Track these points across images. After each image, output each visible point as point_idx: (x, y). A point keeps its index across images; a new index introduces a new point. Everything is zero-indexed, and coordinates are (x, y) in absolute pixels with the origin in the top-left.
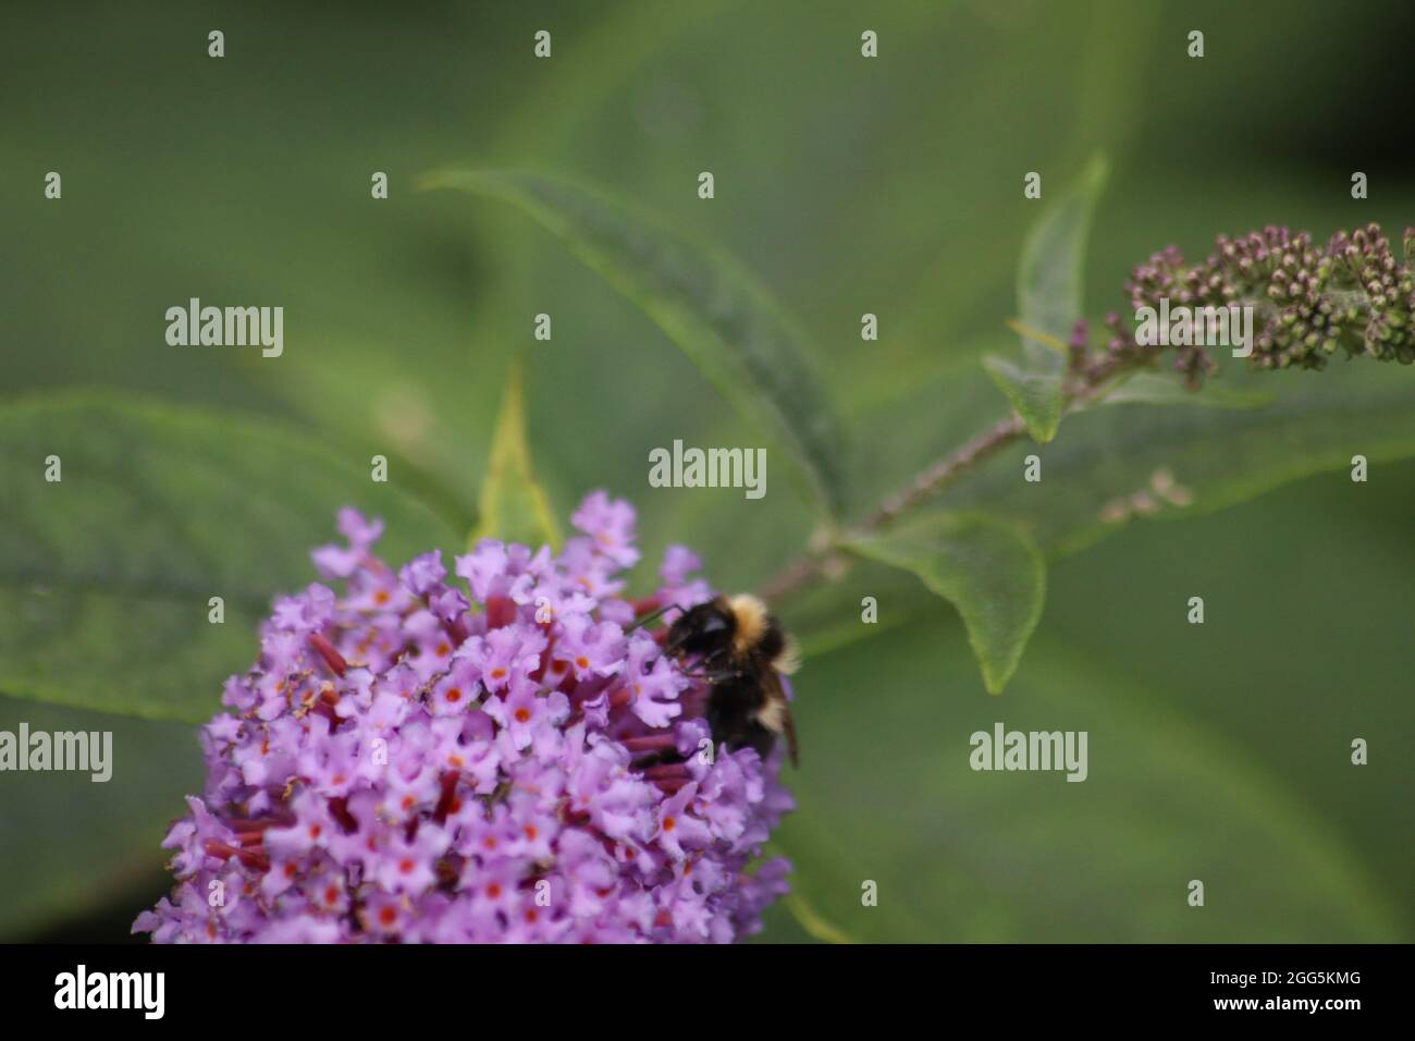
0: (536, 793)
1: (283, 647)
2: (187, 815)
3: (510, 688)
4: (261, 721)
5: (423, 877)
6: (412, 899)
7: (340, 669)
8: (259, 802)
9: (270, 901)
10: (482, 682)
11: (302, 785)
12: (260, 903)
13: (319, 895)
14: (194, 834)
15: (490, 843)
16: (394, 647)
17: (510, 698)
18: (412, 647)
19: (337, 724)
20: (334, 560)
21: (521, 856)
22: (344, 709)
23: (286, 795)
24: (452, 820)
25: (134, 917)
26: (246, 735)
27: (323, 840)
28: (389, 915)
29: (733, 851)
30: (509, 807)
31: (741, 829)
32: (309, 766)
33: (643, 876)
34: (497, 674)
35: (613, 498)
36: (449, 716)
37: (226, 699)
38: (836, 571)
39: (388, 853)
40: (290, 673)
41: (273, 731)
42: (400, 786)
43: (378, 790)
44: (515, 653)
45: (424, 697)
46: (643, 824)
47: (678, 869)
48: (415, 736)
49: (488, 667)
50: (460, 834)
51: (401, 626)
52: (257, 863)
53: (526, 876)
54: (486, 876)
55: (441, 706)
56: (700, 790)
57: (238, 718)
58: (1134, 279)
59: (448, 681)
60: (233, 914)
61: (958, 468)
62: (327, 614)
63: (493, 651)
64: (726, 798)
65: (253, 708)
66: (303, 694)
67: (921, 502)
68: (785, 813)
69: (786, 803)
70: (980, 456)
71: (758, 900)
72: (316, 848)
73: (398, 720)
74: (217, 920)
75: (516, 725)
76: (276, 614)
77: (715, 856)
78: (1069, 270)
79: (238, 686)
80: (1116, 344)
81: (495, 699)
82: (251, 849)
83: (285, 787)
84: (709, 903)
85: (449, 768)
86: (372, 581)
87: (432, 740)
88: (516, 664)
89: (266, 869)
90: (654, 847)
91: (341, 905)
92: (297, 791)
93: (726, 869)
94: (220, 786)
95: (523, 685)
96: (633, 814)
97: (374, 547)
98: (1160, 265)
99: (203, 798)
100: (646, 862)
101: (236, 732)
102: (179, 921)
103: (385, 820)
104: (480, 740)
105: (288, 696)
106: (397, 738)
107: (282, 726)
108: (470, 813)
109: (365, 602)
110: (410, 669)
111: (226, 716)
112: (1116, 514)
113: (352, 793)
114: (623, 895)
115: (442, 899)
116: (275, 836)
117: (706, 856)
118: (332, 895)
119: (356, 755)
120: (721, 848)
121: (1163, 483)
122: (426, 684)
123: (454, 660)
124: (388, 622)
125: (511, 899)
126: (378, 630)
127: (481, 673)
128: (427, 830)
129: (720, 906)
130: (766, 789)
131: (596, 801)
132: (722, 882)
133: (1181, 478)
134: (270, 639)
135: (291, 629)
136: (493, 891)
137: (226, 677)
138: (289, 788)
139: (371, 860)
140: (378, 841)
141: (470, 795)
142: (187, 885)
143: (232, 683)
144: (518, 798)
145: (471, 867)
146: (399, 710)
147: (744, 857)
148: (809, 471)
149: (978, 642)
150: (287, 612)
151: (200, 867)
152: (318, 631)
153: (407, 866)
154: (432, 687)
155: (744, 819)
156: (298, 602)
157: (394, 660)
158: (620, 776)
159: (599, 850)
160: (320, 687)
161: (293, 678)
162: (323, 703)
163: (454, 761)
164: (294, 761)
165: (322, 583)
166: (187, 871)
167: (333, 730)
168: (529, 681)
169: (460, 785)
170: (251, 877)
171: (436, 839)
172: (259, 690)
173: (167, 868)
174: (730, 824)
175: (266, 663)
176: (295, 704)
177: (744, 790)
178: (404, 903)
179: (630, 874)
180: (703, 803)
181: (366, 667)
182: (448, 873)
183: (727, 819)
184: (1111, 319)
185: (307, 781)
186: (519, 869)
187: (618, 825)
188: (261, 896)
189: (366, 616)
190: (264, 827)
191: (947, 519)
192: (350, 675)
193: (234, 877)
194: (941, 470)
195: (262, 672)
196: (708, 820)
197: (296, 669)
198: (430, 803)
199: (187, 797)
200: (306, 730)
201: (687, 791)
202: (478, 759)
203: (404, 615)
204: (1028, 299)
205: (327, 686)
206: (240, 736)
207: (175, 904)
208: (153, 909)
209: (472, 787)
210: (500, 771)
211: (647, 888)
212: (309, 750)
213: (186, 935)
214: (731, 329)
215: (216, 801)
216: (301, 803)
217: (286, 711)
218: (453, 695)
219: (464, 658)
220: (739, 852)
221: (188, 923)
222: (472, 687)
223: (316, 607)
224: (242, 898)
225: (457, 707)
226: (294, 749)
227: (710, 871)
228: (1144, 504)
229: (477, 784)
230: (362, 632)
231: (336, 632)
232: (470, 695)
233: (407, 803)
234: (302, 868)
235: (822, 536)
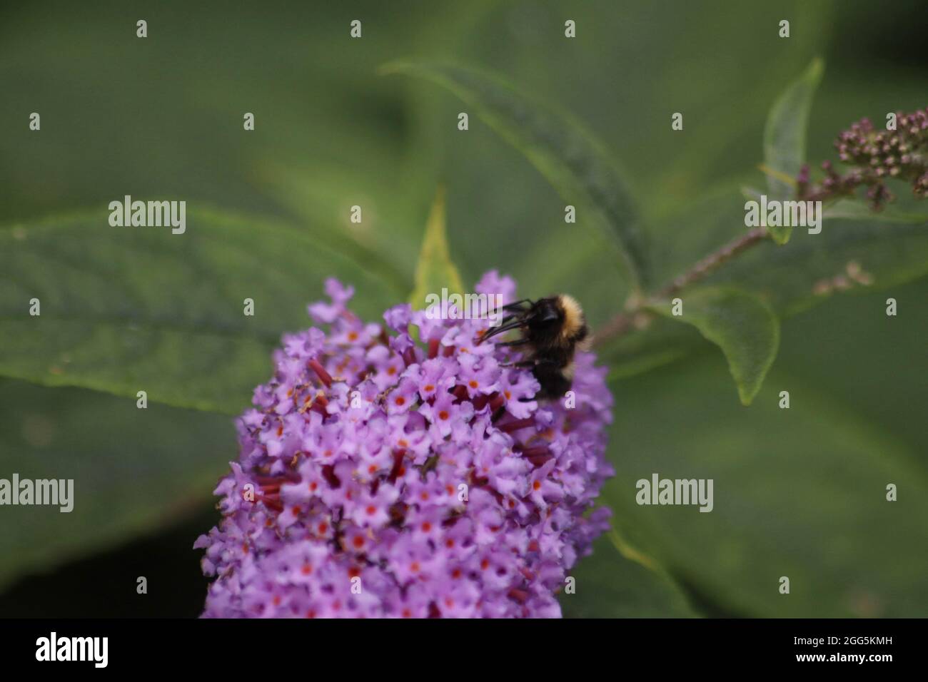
0: (454, 465)
1: (292, 368)
2: (231, 474)
3: (436, 397)
4: (277, 415)
5: (382, 517)
6: (374, 531)
7: (328, 382)
8: (277, 467)
9: (283, 531)
10: (418, 393)
11: (304, 456)
12: (277, 532)
13: (315, 528)
14: (235, 486)
15: (424, 496)
16: (361, 368)
17: (436, 404)
18: (372, 369)
19: (327, 418)
20: (323, 312)
21: (444, 505)
22: (332, 408)
23: (293, 462)
24: (399, 480)
25: (196, 539)
26: (267, 423)
27: (318, 492)
28: (359, 541)
29: (577, 503)
30: (437, 474)
31: (581, 489)
32: (310, 445)
33: (520, 518)
34: (428, 389)
35: (501, 275)
36: (398, 414)
37: (254, 400)
38: (643, 323)
39: (359, 502)
40: (296, 384)
41: (286, 422)
42: (368, 459)
43: (353, 460)
44: (440, 375)
45: (381, 402)
46: (521, 485)
47: (543, 515)
48: (377, 426)
49: (423, 383)
50: (405, 490)
51: (365, 355)
52: (275, 506)
53: (447, 518)
54: (421, 517)
55: (392, 408)
56: (557, 463)
57: (263, 412)
58: (841, 140)
59: (397, 392)
60: (259, 538)
61: (722, 259)
62: (320, 347)
63: (426, 374)
64: (573, 469)
65: (272, 407)
66: (304, 398)
67: (698, 280)
68: (609, 478)
69: (610, 472)
70: (737, 252)
71: (591, 534)
72: (314, 497)
73: (367, 417)
74: (249, 542)
75: (440, 421)
76: (288, 346)
77: (565, 506)
78: (797, 133)
79: (263, 392)
80: (828, 181)
81: (427, 405)
82: (270, 497)
83: (293, 458)
84: (562, 537)
85: (399, 447)
86: (347, 326)
87: (387, 429)
88: (440, 383)
89: (280, 510)
90: (527, 500)
91: (329, 534)
92: (300, 461)
93: (572, 515)
94: (250, 456)
95: (445, 397)
96: (515, 479)
97: (349, 303)
98: (858, 130)
99: (240, 463)
100: (523, 510)
101: (261, 421)
102: (224, 542)
103: (358, 480)
104: (419, 430)
105: (294, 399)
106: (366, 428)
107: (292, 418)
108: (412, 477)
109: (342, 339)
110: (373, 383)
111: (255, 411)
112: (823, 289)
113: (337, 462)
114: (508, 531)
115: (393, 531)
116: (288, 489)
117: (560, 506)
118: (323, 528)
119: (338, 438)
120: (570, 501)
121: (854, 270)
122: (383, 393)
123: (401, 378)
124: (357, 352)
125: (437, 532)
126: (352, 358)
127: (417, 388)
128: (384, 488)
129: (567, 539)
130: (598, 463)
131: (492, 470)
132: (570, 523)
133: (866, 267)
134: (284, 363)
135: (297, 356)
136: (426, 527)
137: (255, 386)
138: (295, 458)
139: (349, 505)
140: (353, 494)
141: (410, 465)
142: (229, 519)
143: (259, 390)
144: (442, 468)
145: (412, 511)
146: (367, 410)
147: (583, 507)
148: (626, 259)
149: (736, 371)
150: (295, 345)
151: (238, 508)
152: (314, 358)
153: (371, 510)
154: (387, 395)
155: (584, 483)
156: (301, 338)
157: (361, 378)
158: (507, 455)
159: (493, 501)
160: (315, 394)
161: (298, 387)
162: (317, 404)
163: (402, 443)
164: (300, 442)
165: (316, 327)
166: (230, 510)
167: (324, 422)
168: (449, 394)
169: (405, 459)
170: (271, 515)
171: (390, 493)
172: (276, 395)
173: (217, 508)
174: (576, 486)
175: (281, 378)
176: (299, 404)
177: (585, 464)
178: (369, 534)
179: (512, 517)
180: (558, 472)
181: (345, 382)
182: (398, 514)
183: (574, 483)
184: (825, 165)
185: (308, 454)
186: (442, 513)
187: (506, 486)
188: (277, 527)
189: (343, 348)
190: (281, 482)
191: (715, 292)
192: (334, 386)
193: (260, 515)
194: (711, 260)
195: (278, 383)
196: (561, 483)
197: (300, 382)
198: (387, 469)
199: (230, 463)
200: (307, 422)
201: (549, 465)
202: (417, 442)
203: (367, 348)
204: (770, 151)
205: (321, 393)
206: (263, 424)
207: (222, 531)
208: (207, 534)
209: (412, 460)
210: (431, 449)
211: (523, 526)
212: (310, 435)
213: (229, 551)
214: (578, 167)
215: (248, 464)
216: (304, 468)
217: (294, 409)
218: (400, 401)
219: (407, 378)
220: (580, 503)
221: (230, 543)
222: (412, 396)
223: (313, 343)
224: (265, 529)
225: (402, 409)
226: (300, 434)
227: (562, 515)
228: (842, 284)
229: (415, 458)
230: (339, 359)
231: (324, 358)
232: (411, 401)
233: (372, 469)
234: (304, 510)
235: (634, 301)
